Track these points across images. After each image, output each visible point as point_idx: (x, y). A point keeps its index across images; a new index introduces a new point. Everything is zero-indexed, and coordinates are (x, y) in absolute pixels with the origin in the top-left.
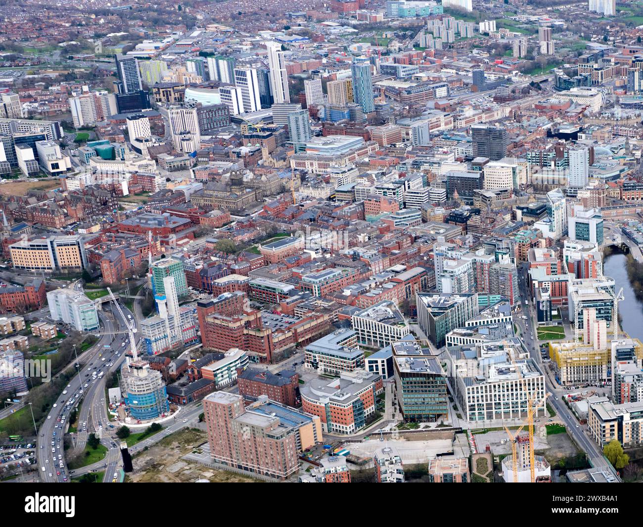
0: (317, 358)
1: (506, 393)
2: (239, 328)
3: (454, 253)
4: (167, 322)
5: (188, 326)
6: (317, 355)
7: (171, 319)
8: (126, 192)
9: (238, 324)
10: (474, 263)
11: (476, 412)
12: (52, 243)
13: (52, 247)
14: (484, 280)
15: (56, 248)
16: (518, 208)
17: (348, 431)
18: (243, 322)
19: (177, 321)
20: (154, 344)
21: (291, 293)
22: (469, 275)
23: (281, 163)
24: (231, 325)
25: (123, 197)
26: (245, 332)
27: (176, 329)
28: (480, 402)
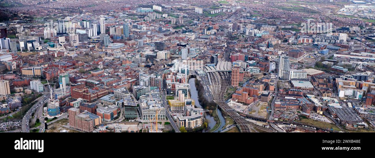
0: (103, 102)
1: (154, 112)
2: (82, 92)
3: (145, 75)
4: (62, 90)
5: (68, 91)
6: (103, 101)
7: (63, 89)
8: (56, 56)
9: (82, 91)
10: (150, 78)
11: (145, 117)
12: (33, 68)
13: (33, 69)
14: (153, 83)
15: (34, 70)
16: (166, 64)
17: (109, 121)
18: (83, 91)
19: (65, 90)
20: (58, 96)
21: (98, 84)
22: (149, 81)
23: (101, 50)
24: (80, 91)
25: (55, 57)
26: (83, 93)
27: (65, 92)
28: (147, 115)
